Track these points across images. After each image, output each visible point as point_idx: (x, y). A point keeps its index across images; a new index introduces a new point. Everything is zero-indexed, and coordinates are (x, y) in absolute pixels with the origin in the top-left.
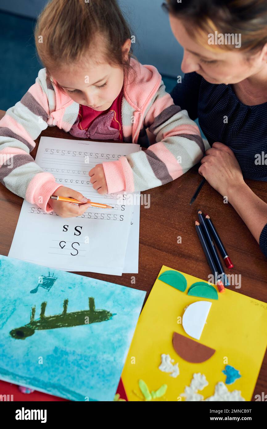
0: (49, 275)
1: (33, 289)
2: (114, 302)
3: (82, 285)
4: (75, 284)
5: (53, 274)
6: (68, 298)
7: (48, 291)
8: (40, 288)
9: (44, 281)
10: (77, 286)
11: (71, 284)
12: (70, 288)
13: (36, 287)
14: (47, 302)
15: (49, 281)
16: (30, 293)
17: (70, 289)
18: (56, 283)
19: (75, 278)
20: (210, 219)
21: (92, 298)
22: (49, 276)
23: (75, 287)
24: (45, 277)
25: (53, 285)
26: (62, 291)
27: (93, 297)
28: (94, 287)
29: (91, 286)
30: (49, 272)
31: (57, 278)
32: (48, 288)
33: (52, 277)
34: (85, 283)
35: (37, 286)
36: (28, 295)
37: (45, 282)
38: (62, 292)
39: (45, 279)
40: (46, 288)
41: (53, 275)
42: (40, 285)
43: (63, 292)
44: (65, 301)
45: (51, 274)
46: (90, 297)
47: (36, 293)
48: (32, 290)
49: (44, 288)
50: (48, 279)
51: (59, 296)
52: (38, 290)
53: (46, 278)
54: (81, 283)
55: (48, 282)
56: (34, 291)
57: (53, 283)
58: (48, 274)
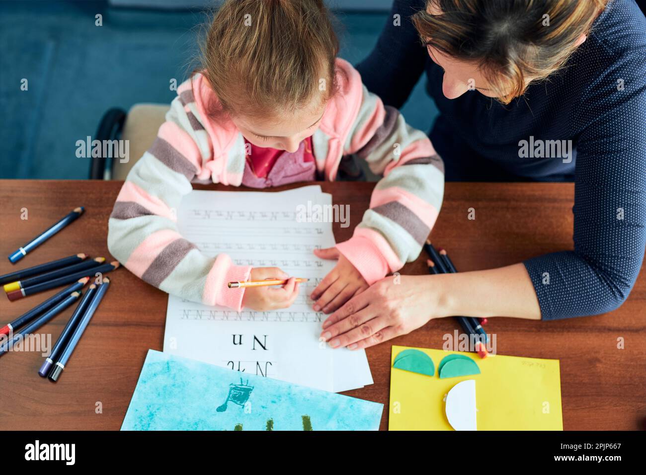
0: (242, 383)
1: (220, 405)
2: (338, 422)
3: (290, 398)
4: (280, 396)
5: (248, 381)
6: (272, 417)
7: (243, 408)
8: (230, 404)
9: (236, 393)
10: (283, 399)
11: (275, 395)
12: (274, 402)
13: (224, 403)
14: (242, 425)
15: (243, 392)
16: (216, 411)
17: (274, 404)
18: (252, 395)
19: (279, 387)
20: (447, 255)
21: (307, 417)
22: (242, 385)
23: (280, 400)
24: (235, 385)
25: (248, 398)
26: (263, 407)
27: (309, 415)
28: (308, 400)
29: (304, 398)
30: (241, 379)
31: (253, 388)
32: (241, 402)
33: (246, 386)
34: (294, 395)
35: (226, 400)
36: (215, 415)
37: (236, 395)
38: (262, 409)
39: (236, 390)
40: (239, 402)
41: (247, 383)
42: (230, 399)
43: (265, 409)
44: (268, 423)
45: (245, 382)
46: (304, 415)
47: (225, 410)
48: (219, 407)
49: (236, 403)
50: (241, 389)
51: (260, 415)
52: (228, 407)
53: (237, 387)
54: (289, 394)
55: (241, 393)
56: (222, 409)
57: (249, 396)
58: (240, 382)
